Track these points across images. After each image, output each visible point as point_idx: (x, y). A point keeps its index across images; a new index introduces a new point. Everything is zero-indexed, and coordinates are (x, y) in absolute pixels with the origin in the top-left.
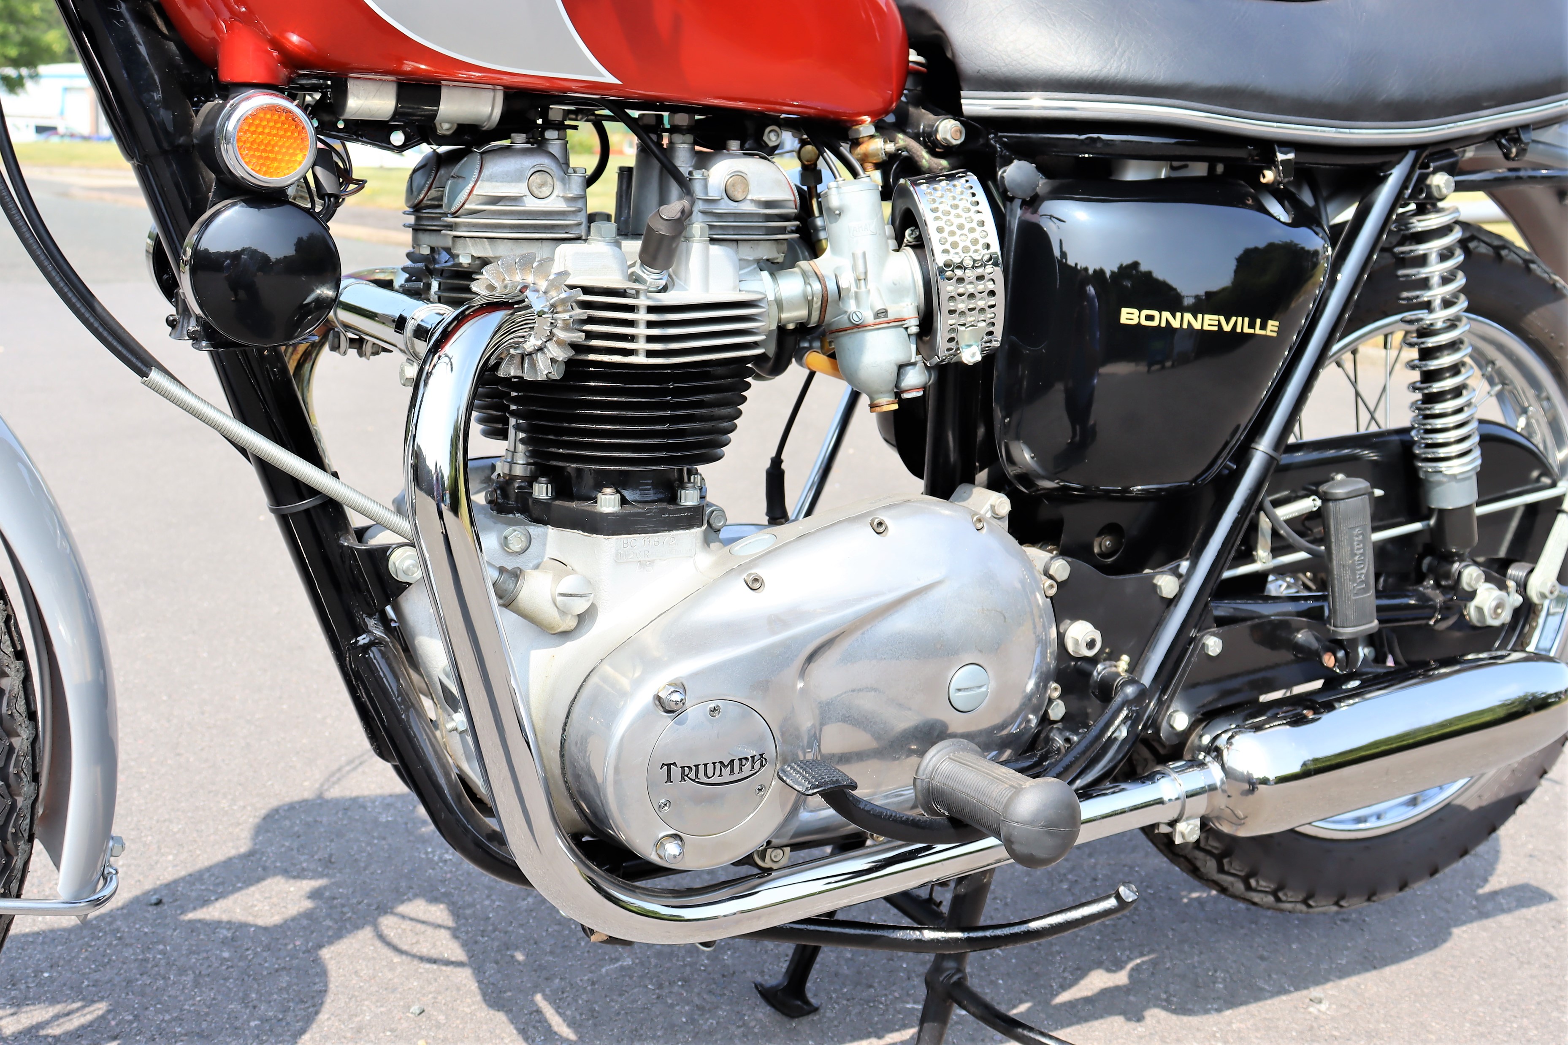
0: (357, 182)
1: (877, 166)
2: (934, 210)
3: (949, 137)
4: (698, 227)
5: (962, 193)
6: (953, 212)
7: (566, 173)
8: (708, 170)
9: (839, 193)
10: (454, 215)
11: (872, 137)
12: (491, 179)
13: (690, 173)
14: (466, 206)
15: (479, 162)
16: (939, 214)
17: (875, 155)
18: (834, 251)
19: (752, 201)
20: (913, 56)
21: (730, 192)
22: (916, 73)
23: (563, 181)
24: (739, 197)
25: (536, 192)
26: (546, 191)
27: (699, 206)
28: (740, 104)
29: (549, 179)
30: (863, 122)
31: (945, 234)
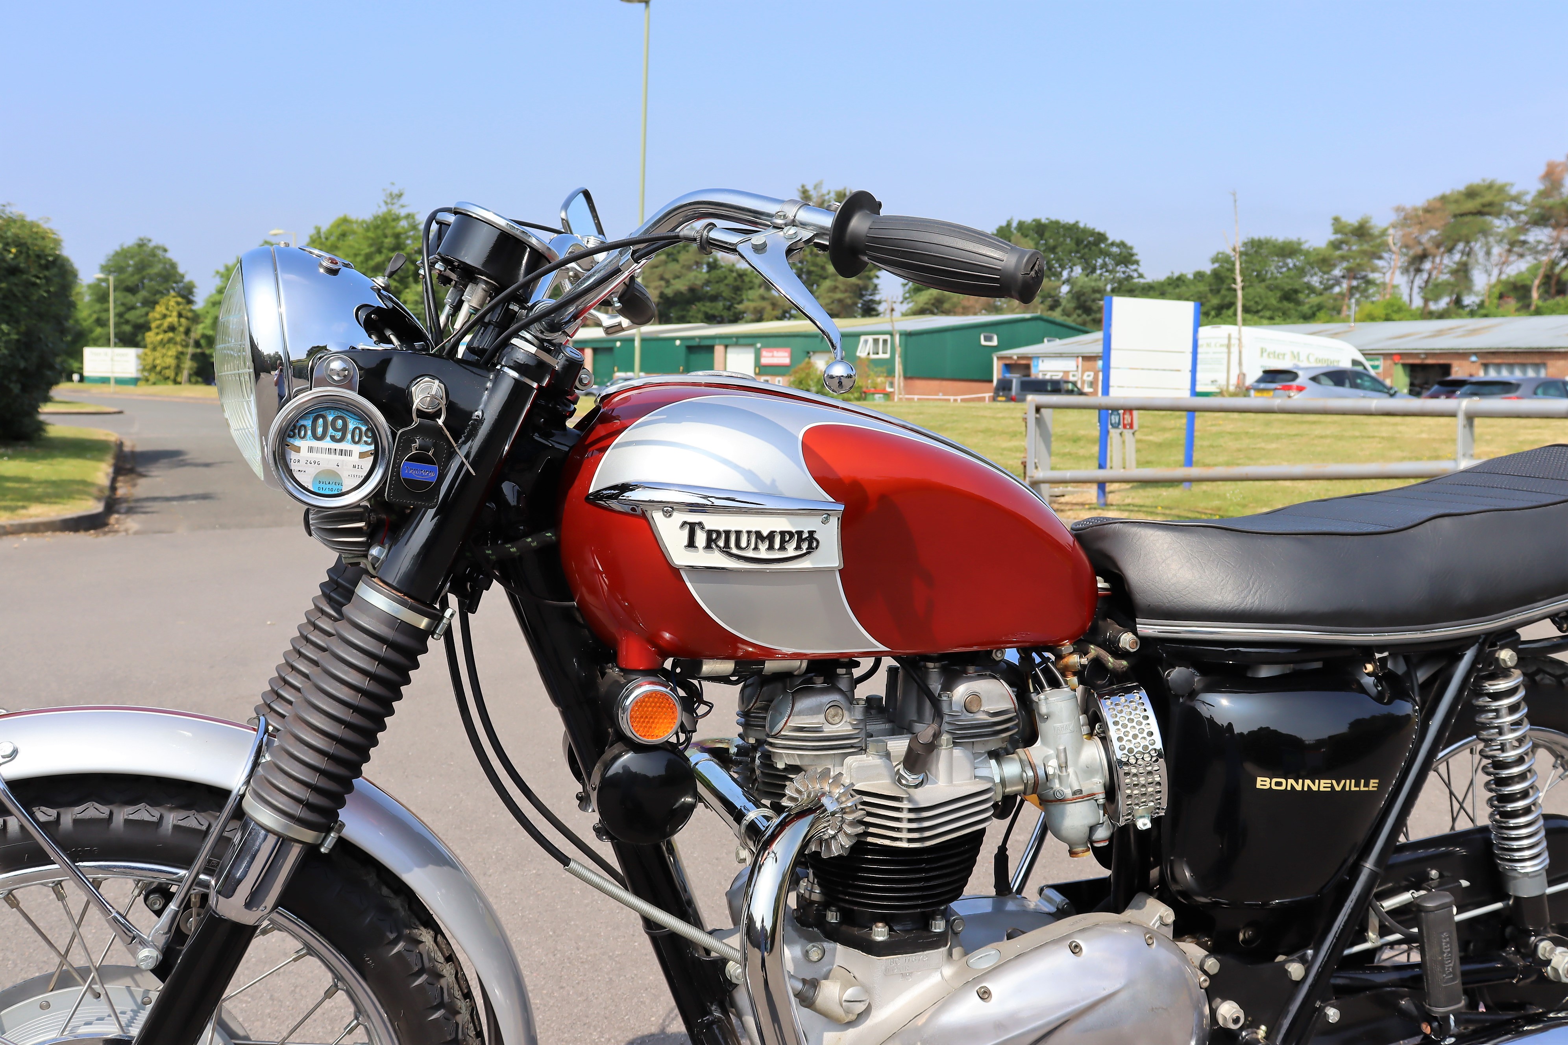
0: (706, 703)
1: (1075, 674)
2: (1116, 723)
3: (1128, 647)
4: (945, 737)
5: (1136, 709)
6: (1130, 725)
7: (851, 703)
8: (952, 691)
9: (1046, 703)
10: (774, 737)
11: (1071, 653)
12: (800, 713)
13: (940, 695)
14: (782, 733)
15: (791, 702)
16: (1119, 727)
17: (1074, 666)
18: (1044, 743)
19: (984, 711)
20: (1101, 584)
21: (968, 705)
22: (1104, 596)
23: (849, 710)
24: (974, 709)
25: (831, 720)
26: (837, 719)
27: (946, 719)
28: (975, 648)
29: (840, 711)
30: (1063, 645)
31: (1124, 743)
